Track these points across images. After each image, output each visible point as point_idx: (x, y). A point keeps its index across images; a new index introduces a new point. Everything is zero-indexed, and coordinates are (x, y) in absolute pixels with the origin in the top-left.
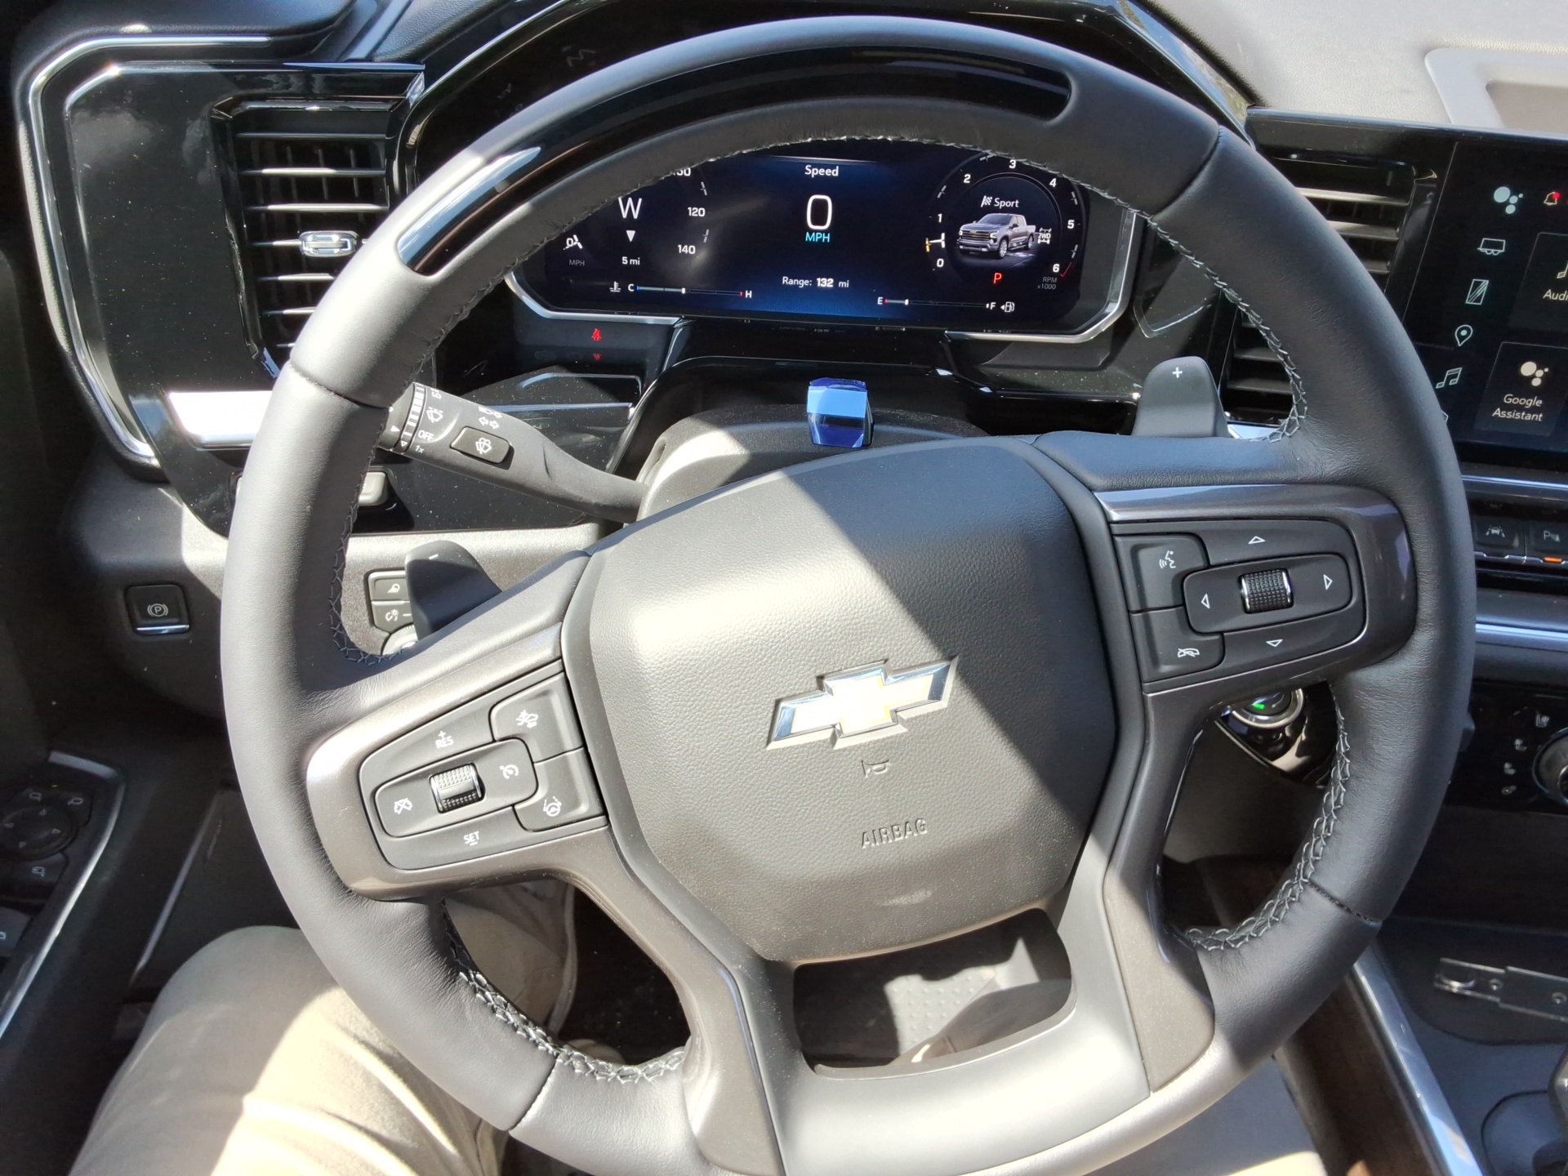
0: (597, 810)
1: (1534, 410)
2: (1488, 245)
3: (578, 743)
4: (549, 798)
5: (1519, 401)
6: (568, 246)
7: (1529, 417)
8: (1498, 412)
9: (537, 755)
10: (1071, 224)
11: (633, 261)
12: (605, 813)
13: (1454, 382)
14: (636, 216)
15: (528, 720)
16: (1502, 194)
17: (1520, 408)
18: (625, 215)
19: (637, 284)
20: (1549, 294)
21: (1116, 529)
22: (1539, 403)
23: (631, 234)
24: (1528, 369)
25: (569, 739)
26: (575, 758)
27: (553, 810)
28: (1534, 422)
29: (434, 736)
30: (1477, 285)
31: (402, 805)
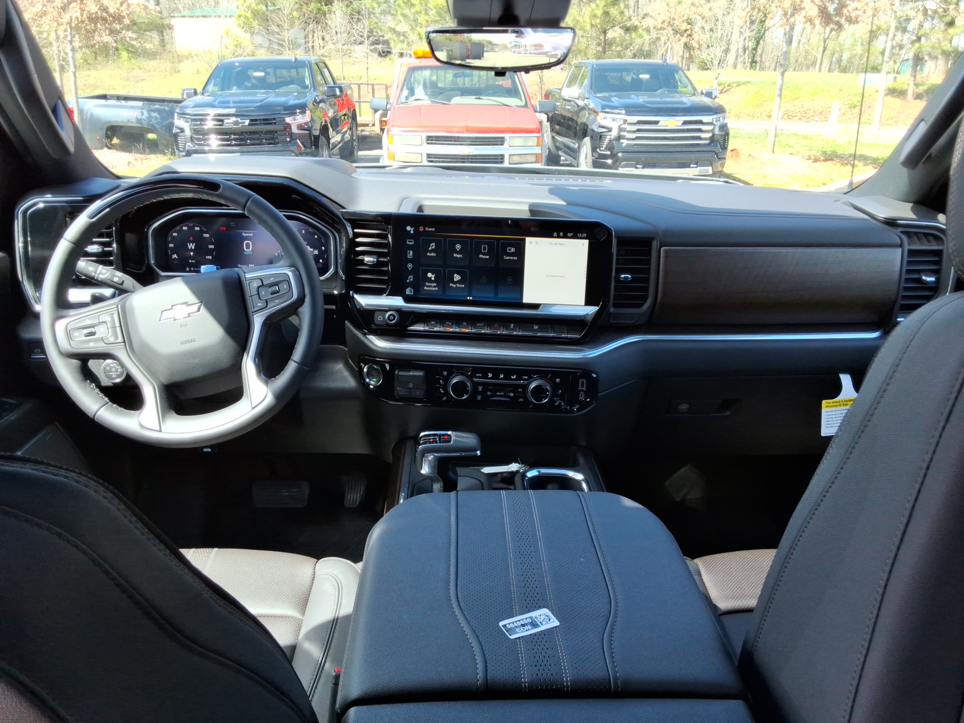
0: (123, 341)
1: (434, 287)
2: (409, 242)
3: (119, 325)
4: (111, 336)
5: (430, 284)
6: (173, 257)
7: (434, 289)
8: (425, 288)
9: (109, 327)
10: (323, 248)
11: (193, 261)
12: (124, 342)
13: (411, 280)
14: (193, 248)
15: (107, 318)
16: (408, 228)
17: (431, 286)
18: (190, 248)
19: (194, 268)
20: (428, 254)
21: (247, 279)
22: (435, 284)
23: (192, 253)
24: (430, 275)
25: (117, 324)
26: (118, 329)
27: (112, 339)
28: (436, 290)
29: (85, 320)
30: (409, 252)
31: (76, 334)
